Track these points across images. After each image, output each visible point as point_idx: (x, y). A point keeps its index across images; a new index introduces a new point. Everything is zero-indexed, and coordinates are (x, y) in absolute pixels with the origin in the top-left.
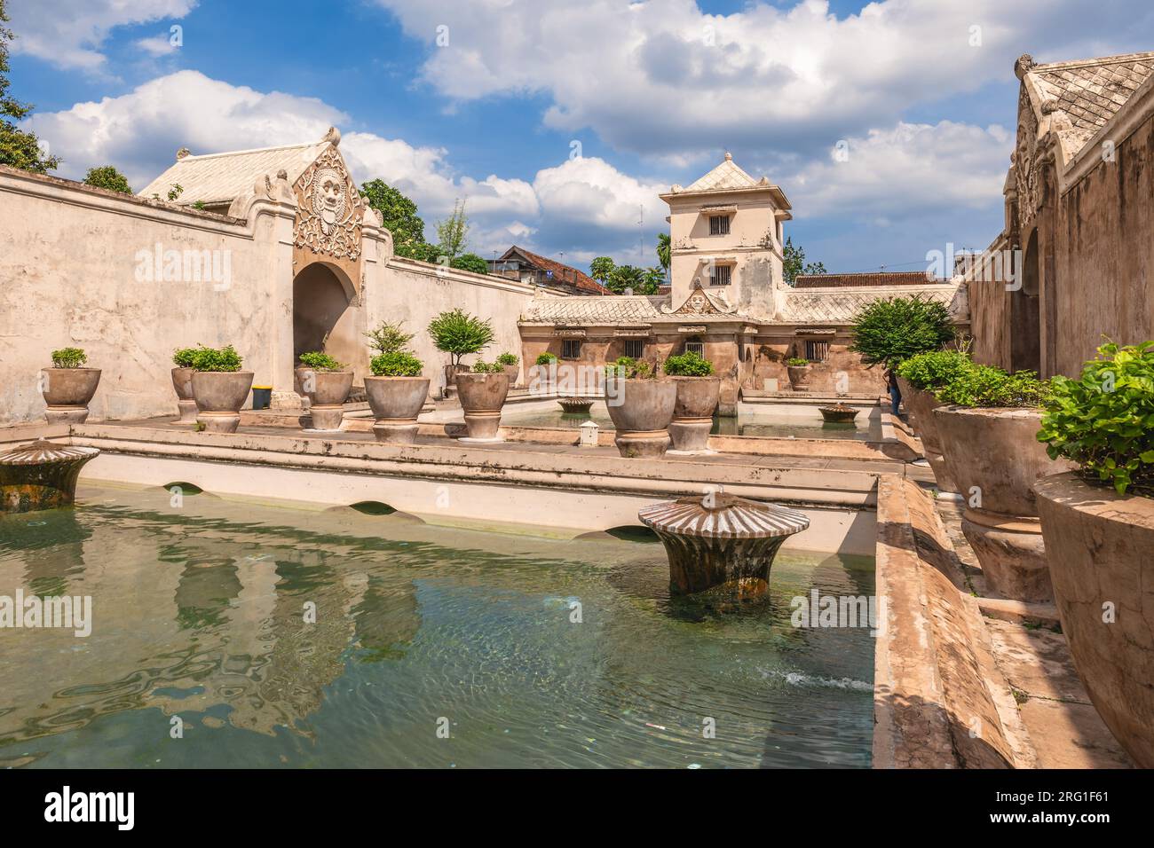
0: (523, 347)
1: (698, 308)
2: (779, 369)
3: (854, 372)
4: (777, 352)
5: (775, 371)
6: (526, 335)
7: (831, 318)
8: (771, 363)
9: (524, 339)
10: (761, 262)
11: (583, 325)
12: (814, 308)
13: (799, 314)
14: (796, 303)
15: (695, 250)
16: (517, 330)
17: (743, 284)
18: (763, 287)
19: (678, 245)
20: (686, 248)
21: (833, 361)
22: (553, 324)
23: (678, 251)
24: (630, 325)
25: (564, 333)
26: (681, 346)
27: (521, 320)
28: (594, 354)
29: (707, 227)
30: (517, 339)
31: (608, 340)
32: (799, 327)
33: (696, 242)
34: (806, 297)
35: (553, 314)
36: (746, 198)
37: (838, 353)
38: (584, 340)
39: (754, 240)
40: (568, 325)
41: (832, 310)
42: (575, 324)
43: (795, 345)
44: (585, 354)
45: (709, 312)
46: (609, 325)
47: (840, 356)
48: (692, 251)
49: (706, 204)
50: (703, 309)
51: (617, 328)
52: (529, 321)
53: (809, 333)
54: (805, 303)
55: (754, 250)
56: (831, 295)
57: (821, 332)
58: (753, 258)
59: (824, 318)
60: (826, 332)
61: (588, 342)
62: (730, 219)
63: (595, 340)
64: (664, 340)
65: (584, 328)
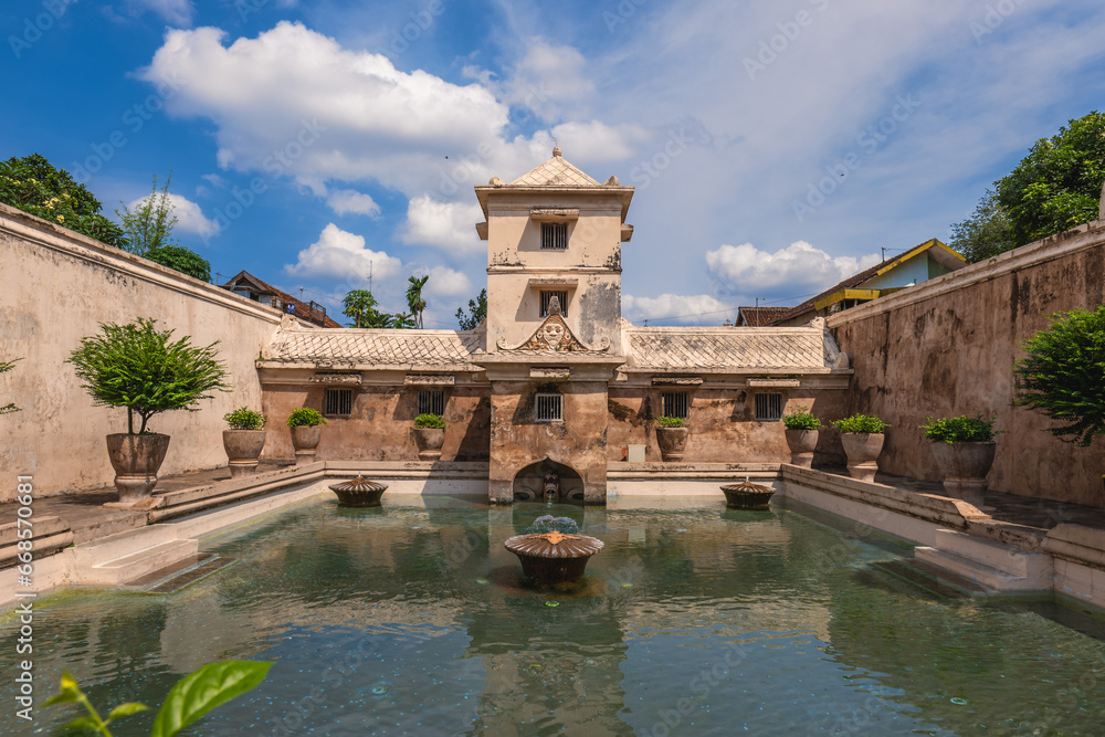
0: (264, 398)
1: (554, 342)
2: (627, 430)
3: (719, 434)
4: (625, 408)
5: (623, 434)
6: (269, 380)
7: (691, 365)
8: (617, 422)
9: (265, 387)
10: (608, 288)
11: (359, 367)
12: (666, 351)
13: (649, 358)
14: (642, 345)
15: (521, 268)
16: (255, 372)
17: (584, 317)
18: (610, 321)
19: (498, 259)
20: (508, 265)
21: (694, 419)
22: (312, 366)
23: (498, 268)
24: (428, 368)
25: (327, 379)
26: (528, 399)
27: (261, 359)
28: (373, 410)
29: (537, 237)
30: (254, 386)
31: (394, 389)
32: (655, 375)
33: (523, 256)
34: (653, 338)
35: (310, 351)
36: (590, 202)
37: (700, 409)
38: (358, 389)
39: (598, 260)
40: (335, 367)
41: (688, 354)
42: (346, 366)
43: (648, 399)
44: (360, 410)
45: (570, 349)
46: (397, 368)
47: (702, 413)
48: (517, 268)
49: (537, 205)
50: (560, 344)
51: (409, 373)
52: (274, 360)
53: (670, 383)
54: (653, 345)
55: (599, 272)
56: (682, 336)
57: (686, 382)
58: (597, 283)
59: (682, 364)
60: (693, 382)
61: (364, 392)
62: (569, 227)
63: (375, 390)
64: (503, 390)
65: (359, 372)
